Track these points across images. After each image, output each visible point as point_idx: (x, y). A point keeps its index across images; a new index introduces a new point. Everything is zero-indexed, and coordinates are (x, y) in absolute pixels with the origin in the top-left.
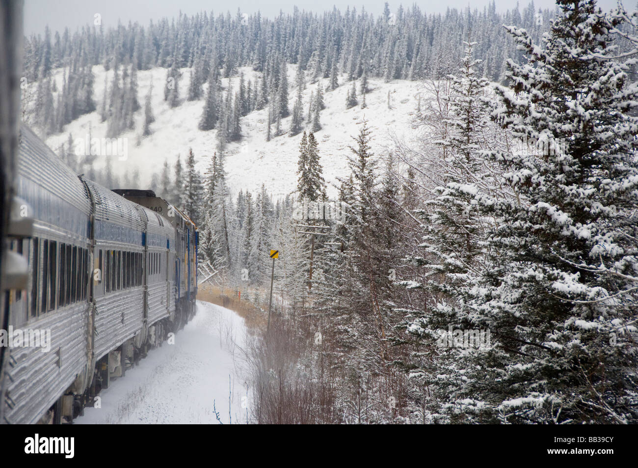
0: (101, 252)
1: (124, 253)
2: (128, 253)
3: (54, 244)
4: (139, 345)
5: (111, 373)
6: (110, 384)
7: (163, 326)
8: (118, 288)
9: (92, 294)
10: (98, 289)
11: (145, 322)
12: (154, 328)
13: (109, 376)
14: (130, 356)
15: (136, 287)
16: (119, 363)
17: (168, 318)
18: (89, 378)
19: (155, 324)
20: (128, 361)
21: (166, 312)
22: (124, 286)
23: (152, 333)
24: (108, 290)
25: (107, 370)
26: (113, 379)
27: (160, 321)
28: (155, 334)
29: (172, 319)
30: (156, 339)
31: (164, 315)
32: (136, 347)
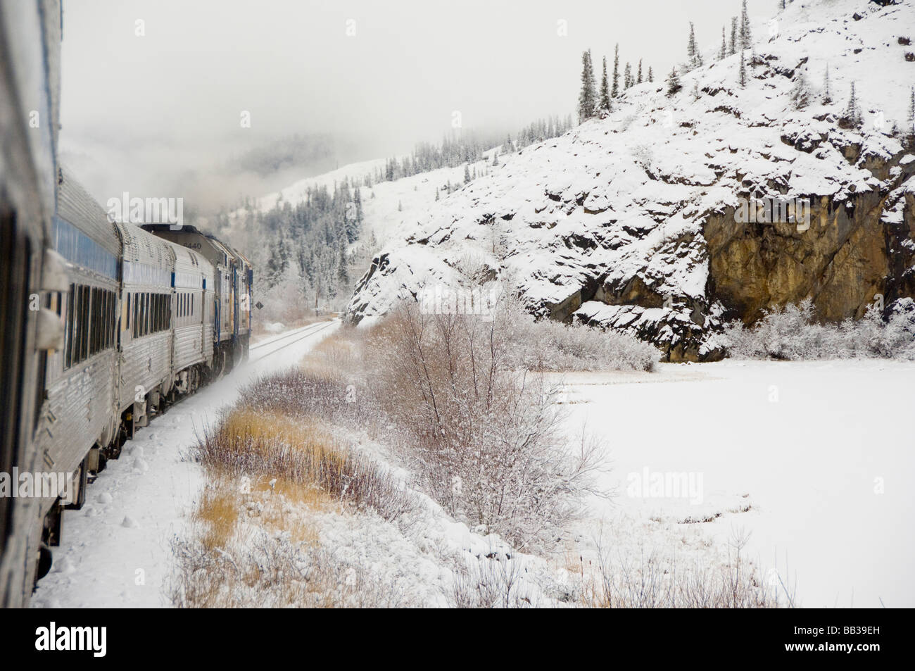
0: (129, 294)
1: (153, 295)
2: (157, 295)
3: (87, 289)
4: (165, 393)
5: (136, 423)
6: (136, 435)
7: (197, 372)
8: (146, 334)
9: (119, 341)
10: (126, 333)
11: (172, 367)
12: (185, 373)
13: (134, 426)
14: (156, 405)
15: (164, 332)
16: (144, 412)
17: (205, 363)
18: (115, 430)
19: (186, 370)
20: (153, 410)
21: (201, 356)
22: (152, 332)
23: (184, 379)
24: (135, 336)
25: (132, 420)
26: (137, 429)
27: (194, 366)
28: (187, 380)
29: (209, 364)
30: (188, 385)
31: (198, 359)
32: (162, 394)
